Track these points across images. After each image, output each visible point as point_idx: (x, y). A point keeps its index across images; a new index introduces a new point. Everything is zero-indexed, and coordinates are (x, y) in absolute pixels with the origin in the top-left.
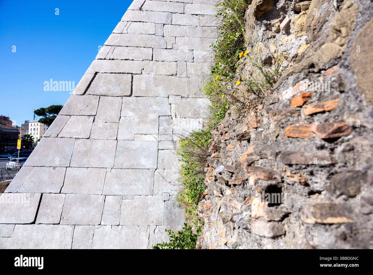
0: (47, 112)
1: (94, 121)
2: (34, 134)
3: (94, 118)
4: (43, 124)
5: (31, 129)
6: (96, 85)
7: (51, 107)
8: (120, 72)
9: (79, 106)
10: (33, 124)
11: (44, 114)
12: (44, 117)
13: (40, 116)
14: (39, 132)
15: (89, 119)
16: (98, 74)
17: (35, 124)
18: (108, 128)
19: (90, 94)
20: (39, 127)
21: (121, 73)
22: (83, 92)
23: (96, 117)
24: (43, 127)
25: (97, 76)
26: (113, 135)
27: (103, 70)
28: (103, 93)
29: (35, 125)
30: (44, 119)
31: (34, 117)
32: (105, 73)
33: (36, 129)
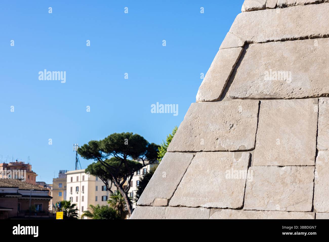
0: (102, 150)
1: (250, 165)
2: (77, 201)
3: (251, 155)
4: (93, 178)
5: (71, 188)
6: (249, 74)
7: (110, 138)
8: (304, 35)
9: (212, 128)
10: (74, 176)
11: (97, 156)
12: (96, 162)
13: (90, 160)
14: (86, 195)
15: (237, 158)
16: (250, 46)
17: (78, 177)
18: (288, 180)
19: (236, 96)
20: (86, 184)
21: (307, 38)
22: (220, 93)
23: (254, 153)
24: (94, 184)
25: (248, 51)
26: (303, 198)
27: (261, 35)
28: (267, 92)
29: (79, 180)
30: (96, 167)
31: (77, 161)
32: (268, 41)
33: (80, 189)
